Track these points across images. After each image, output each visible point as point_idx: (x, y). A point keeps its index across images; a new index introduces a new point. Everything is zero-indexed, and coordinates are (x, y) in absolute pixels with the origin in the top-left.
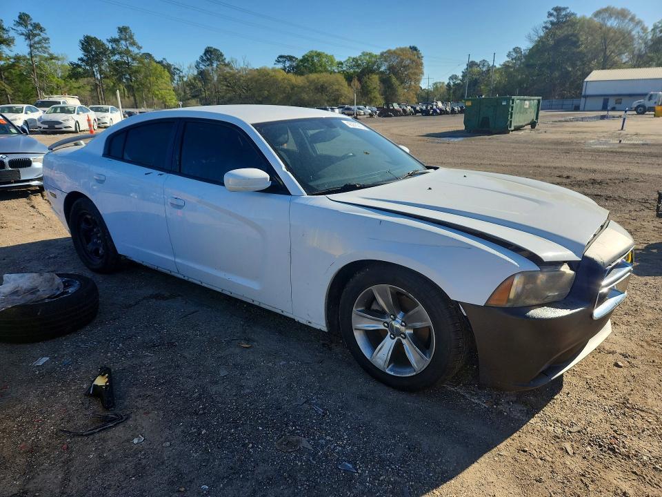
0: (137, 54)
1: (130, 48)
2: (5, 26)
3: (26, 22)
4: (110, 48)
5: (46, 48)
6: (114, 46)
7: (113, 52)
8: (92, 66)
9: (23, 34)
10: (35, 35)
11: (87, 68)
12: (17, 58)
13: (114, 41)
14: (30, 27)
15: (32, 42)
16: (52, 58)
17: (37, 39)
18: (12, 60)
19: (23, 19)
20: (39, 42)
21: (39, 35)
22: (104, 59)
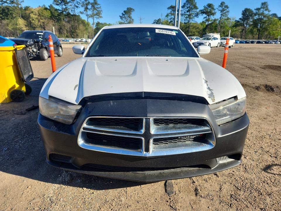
0: (268, 14)
1: (265, 12)
2: (215, 8)
3: (222, 5)
4: (255, 12)
5: (227, 15)
6: (257, 11)
7: (255, 15)
8: (244, 21)
9: (220, 10)
10: (224, 10)
11: (242, 22)
12: (215, 20)
13: (258, 9)
14: (224, 7)
15: (223, 13)
16: (228, 19)
17: (225, 12)
18: (213, 21)
19: (222, 4)
20: (225, 13)
21: (226, 10)
22: (251, 18)
